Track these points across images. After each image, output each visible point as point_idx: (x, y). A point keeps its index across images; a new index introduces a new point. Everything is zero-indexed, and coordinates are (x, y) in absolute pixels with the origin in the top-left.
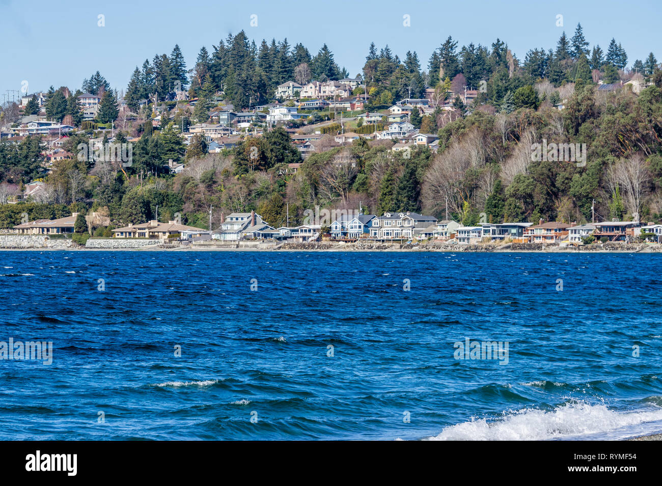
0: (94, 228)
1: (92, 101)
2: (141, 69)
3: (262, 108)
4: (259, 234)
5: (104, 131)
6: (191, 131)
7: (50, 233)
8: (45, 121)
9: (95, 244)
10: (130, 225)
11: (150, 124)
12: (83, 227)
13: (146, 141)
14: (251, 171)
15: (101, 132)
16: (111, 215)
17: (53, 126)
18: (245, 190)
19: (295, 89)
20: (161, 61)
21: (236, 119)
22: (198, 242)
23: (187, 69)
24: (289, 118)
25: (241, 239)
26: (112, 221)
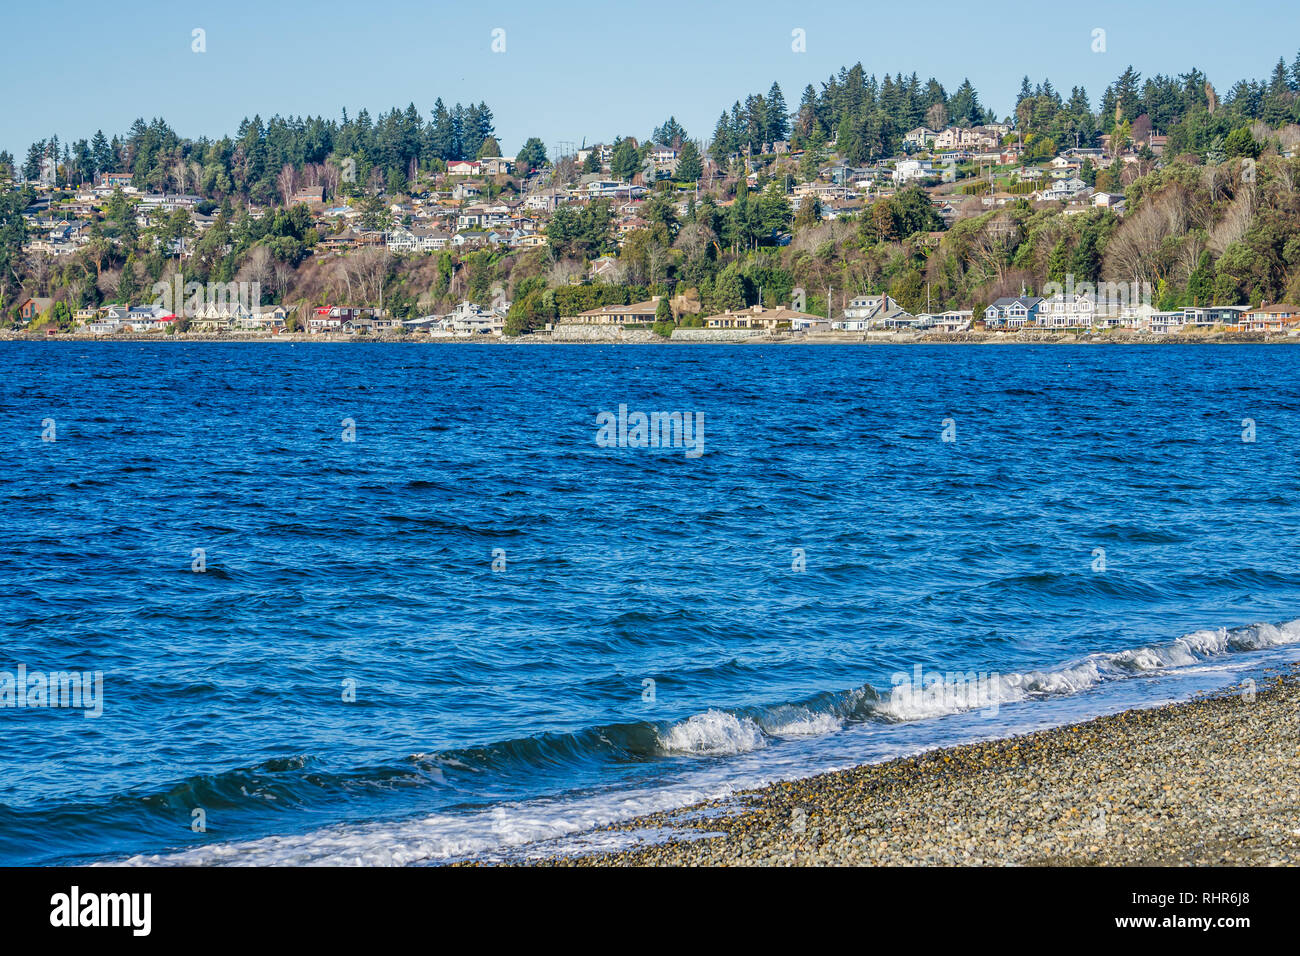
0: (681, 316)
1: (666, 155)
2: (730, 113)
3: (886, 162)
4: (892, 323)
5: (685, 193)
6: (796, 192)
7: (624, 322)
8: (609, 181)
9: (682, 334)
10: (727, 312)
11: (745, 184)
12: (667, 316)
13: (744, 205)
14: (881, 242)
15: (681, 195)
16: (702, 299)
17: (620, 187)
18: (873, 267)
19: (928, 137)
20: (755, 102)
21: (853, 176)
22: (815, 333)
23: (789, 113)
24: (922, 174)
25: (870, 329)
26: (703, 306)
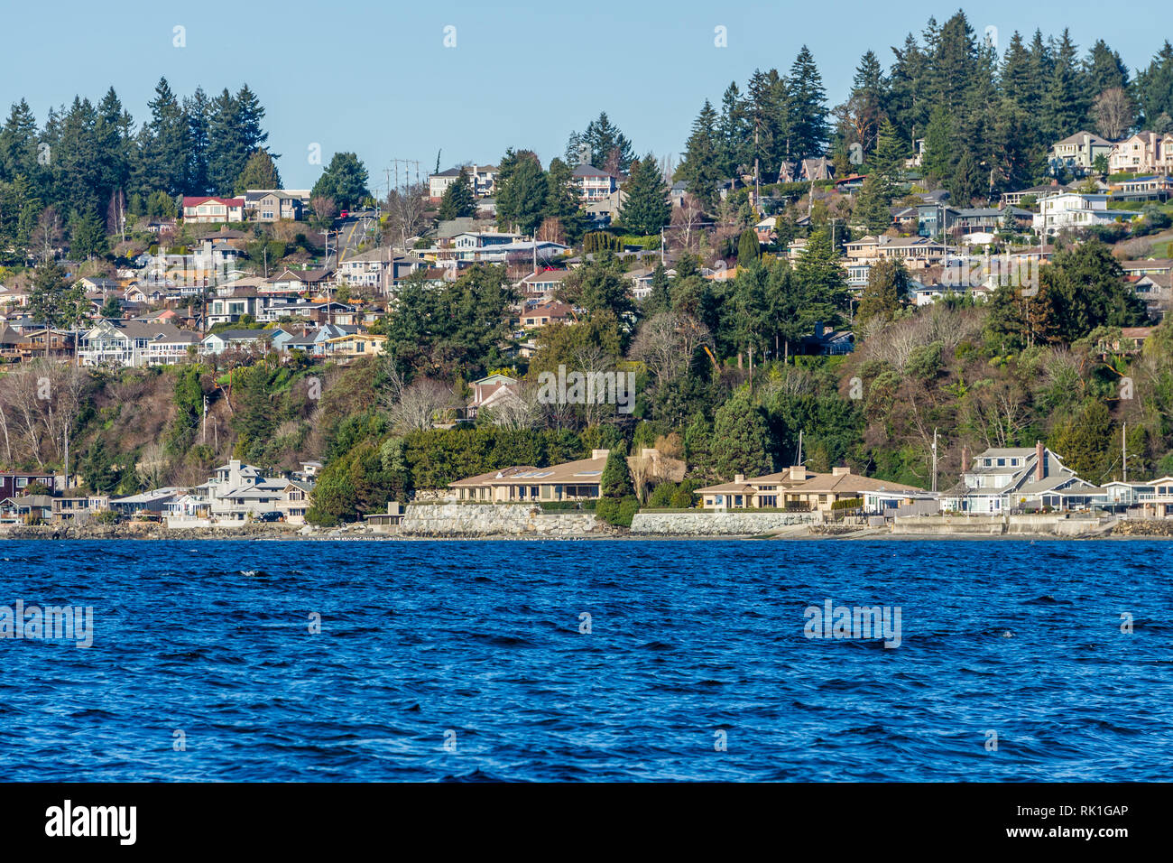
0: (650, 486)
1: (596, 184)
2: (718, 106)
3: (1018, 197)
4: (1056, 500)
5: (638, 254)
6: (851, 253)
7: (540, 499)
8: (493, 232)
9: (651, 522)
10: (739, 479)
11: (754, 237)
12: (622, 487)
13: (762, 276)
14: (1031, 347)
15: (631, 259)
16: (690, 454)
17: (516, 245)
18: (1017, 393)
19: (1097, 151)
20: (766, 86)
21: (957, 224)
22: (908, 519)
23: (830, 105)
24: (1089, 220)
25: (1013, 512)
26: (690, 468)
